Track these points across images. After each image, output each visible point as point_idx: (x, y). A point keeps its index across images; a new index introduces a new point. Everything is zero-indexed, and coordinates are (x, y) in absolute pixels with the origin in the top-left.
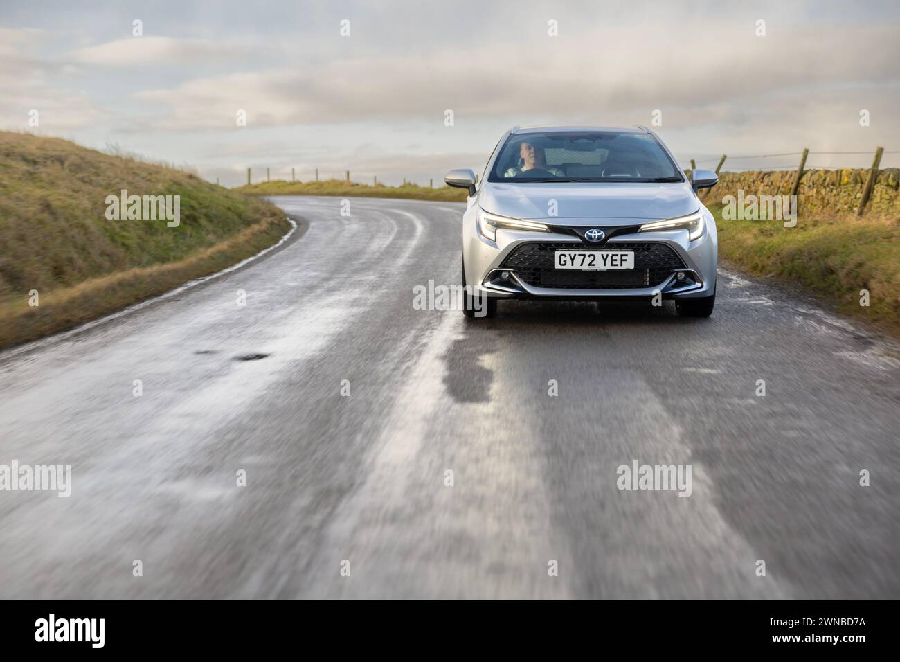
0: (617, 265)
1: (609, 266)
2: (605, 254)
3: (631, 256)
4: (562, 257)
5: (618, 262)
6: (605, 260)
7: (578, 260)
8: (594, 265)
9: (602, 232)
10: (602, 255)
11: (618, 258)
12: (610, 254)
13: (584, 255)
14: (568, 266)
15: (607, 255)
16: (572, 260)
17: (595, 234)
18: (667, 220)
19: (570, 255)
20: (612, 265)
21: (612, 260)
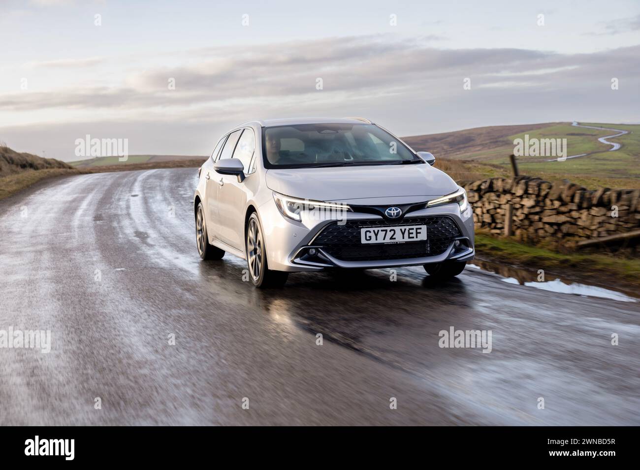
0: (413, 238)
1: (407, 239)
2: (403, 228)
3: (424, 228)
4: (368, 233)
5: (414, 235)
6: (403, 234)
7: (381, 235)
8: (395, 239)
9: (399, 210)
10: (401, 230)
11: (414, 231)
12: (407, 228)
13: (386, 231)
14: (373, 241)
15: (405, 229)
16: (376, 235)
17: (394, 212)
19: (374, 231)
20: (409, 238)
21: (409, 233)
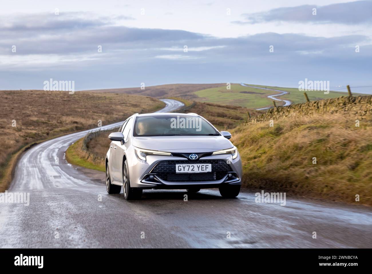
3: (210, 166)
4: (179, 167)
6: (199, 168)
7: (187, 168)
8: (194, 170)
9: (197, 155)
10: (197, 166)
11: (204, 167)
12: (201, 165)
13: (189, 166)
14: (182, 171)
18: (223, 150)
19: (183, 166)
20: (202, 170)
